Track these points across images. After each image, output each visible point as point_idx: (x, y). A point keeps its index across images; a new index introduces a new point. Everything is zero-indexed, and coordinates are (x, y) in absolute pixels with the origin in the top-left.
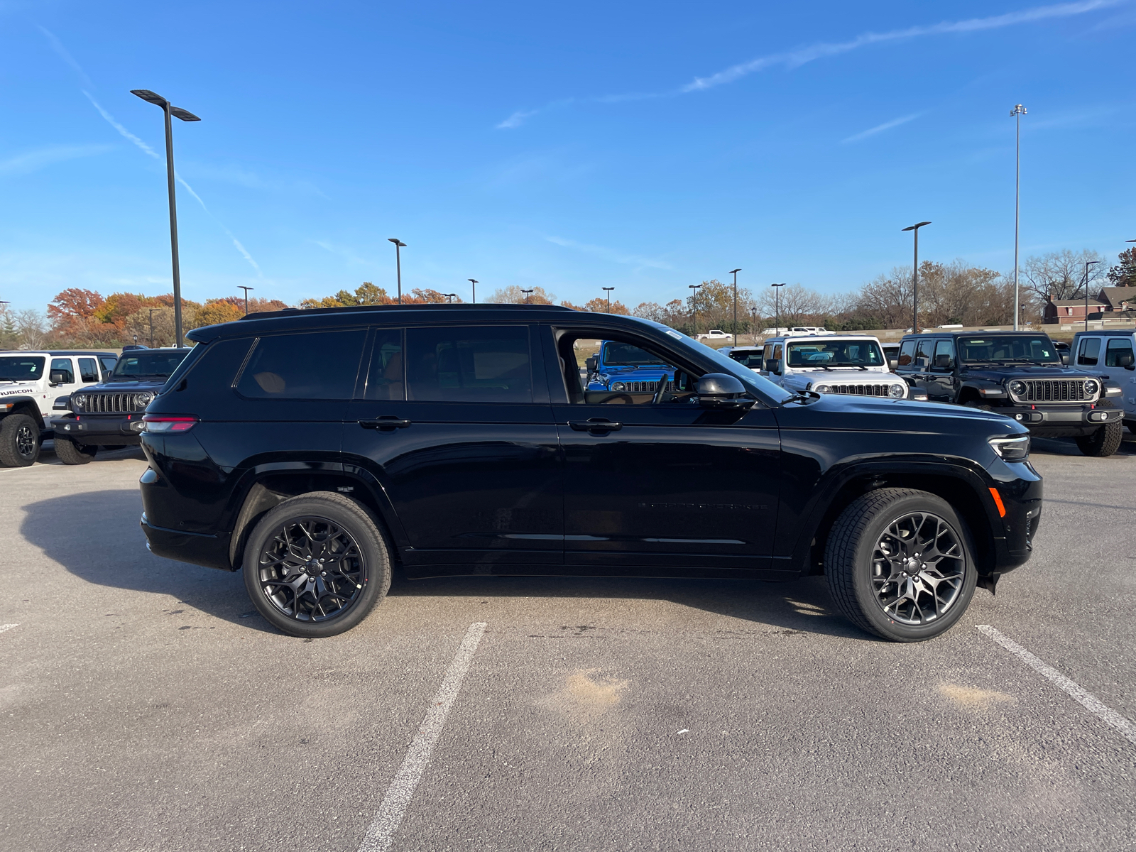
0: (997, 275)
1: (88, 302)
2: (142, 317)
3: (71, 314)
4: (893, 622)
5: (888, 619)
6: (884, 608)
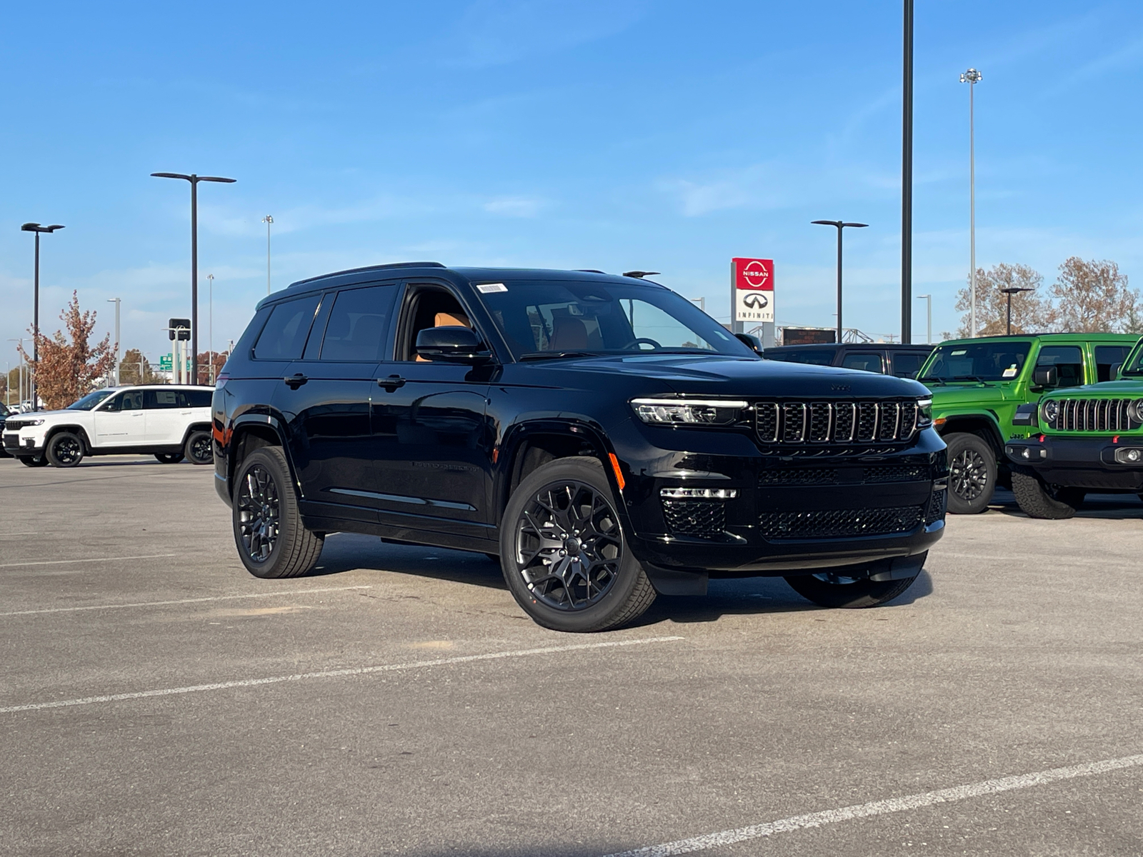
4: (535, 602)
5: (531, 598)
6: (529, 584)
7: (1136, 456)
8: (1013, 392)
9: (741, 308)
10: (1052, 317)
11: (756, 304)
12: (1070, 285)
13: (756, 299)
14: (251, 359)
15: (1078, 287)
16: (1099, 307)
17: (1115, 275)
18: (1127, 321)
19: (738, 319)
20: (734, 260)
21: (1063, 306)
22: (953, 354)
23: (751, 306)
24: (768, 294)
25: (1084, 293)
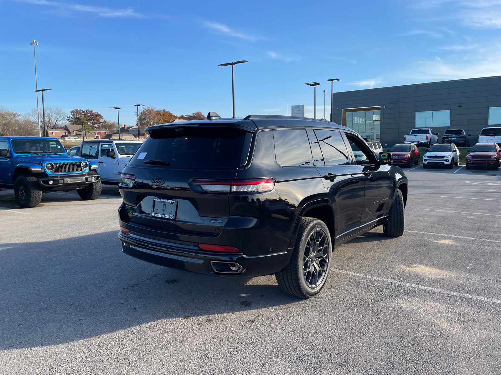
0: (20, 115)
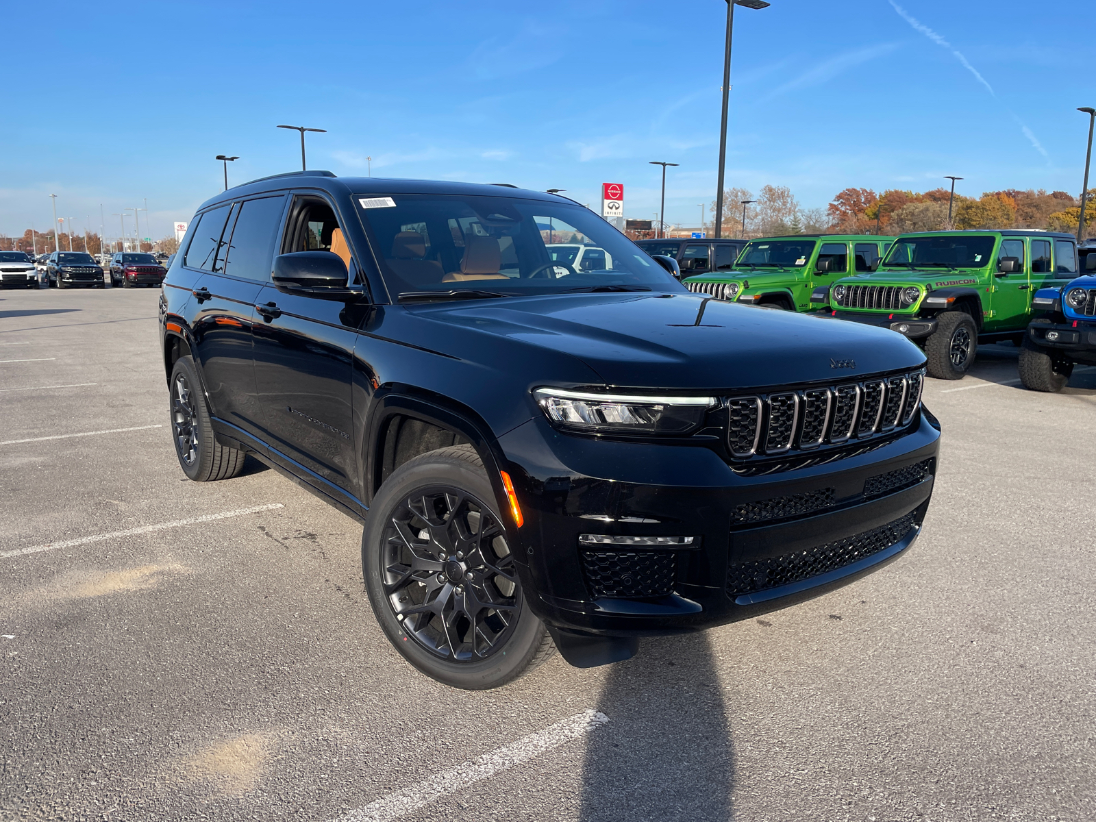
1: (863, 200)
2: (906, 213)
3: (847, 211)
4: (406, 639)
5: (400, 633)
6: (398, 614)
7: (906, 329)
8: (803, 276)
9: (606, 209)
10: (756, 215)
11: (614, 208)
12: (765, 200)
13: (614, 205)
14: (182, 267)
15: (769, 200)
16: (779, 210)
17: (788, 194)
18: (792, 218)
19: (605, 215)
20: (604, 184)
21: (762, 210)
22: (760, 247)
23: (611, 208)
24: (620, 202)
25: (772, 203)
